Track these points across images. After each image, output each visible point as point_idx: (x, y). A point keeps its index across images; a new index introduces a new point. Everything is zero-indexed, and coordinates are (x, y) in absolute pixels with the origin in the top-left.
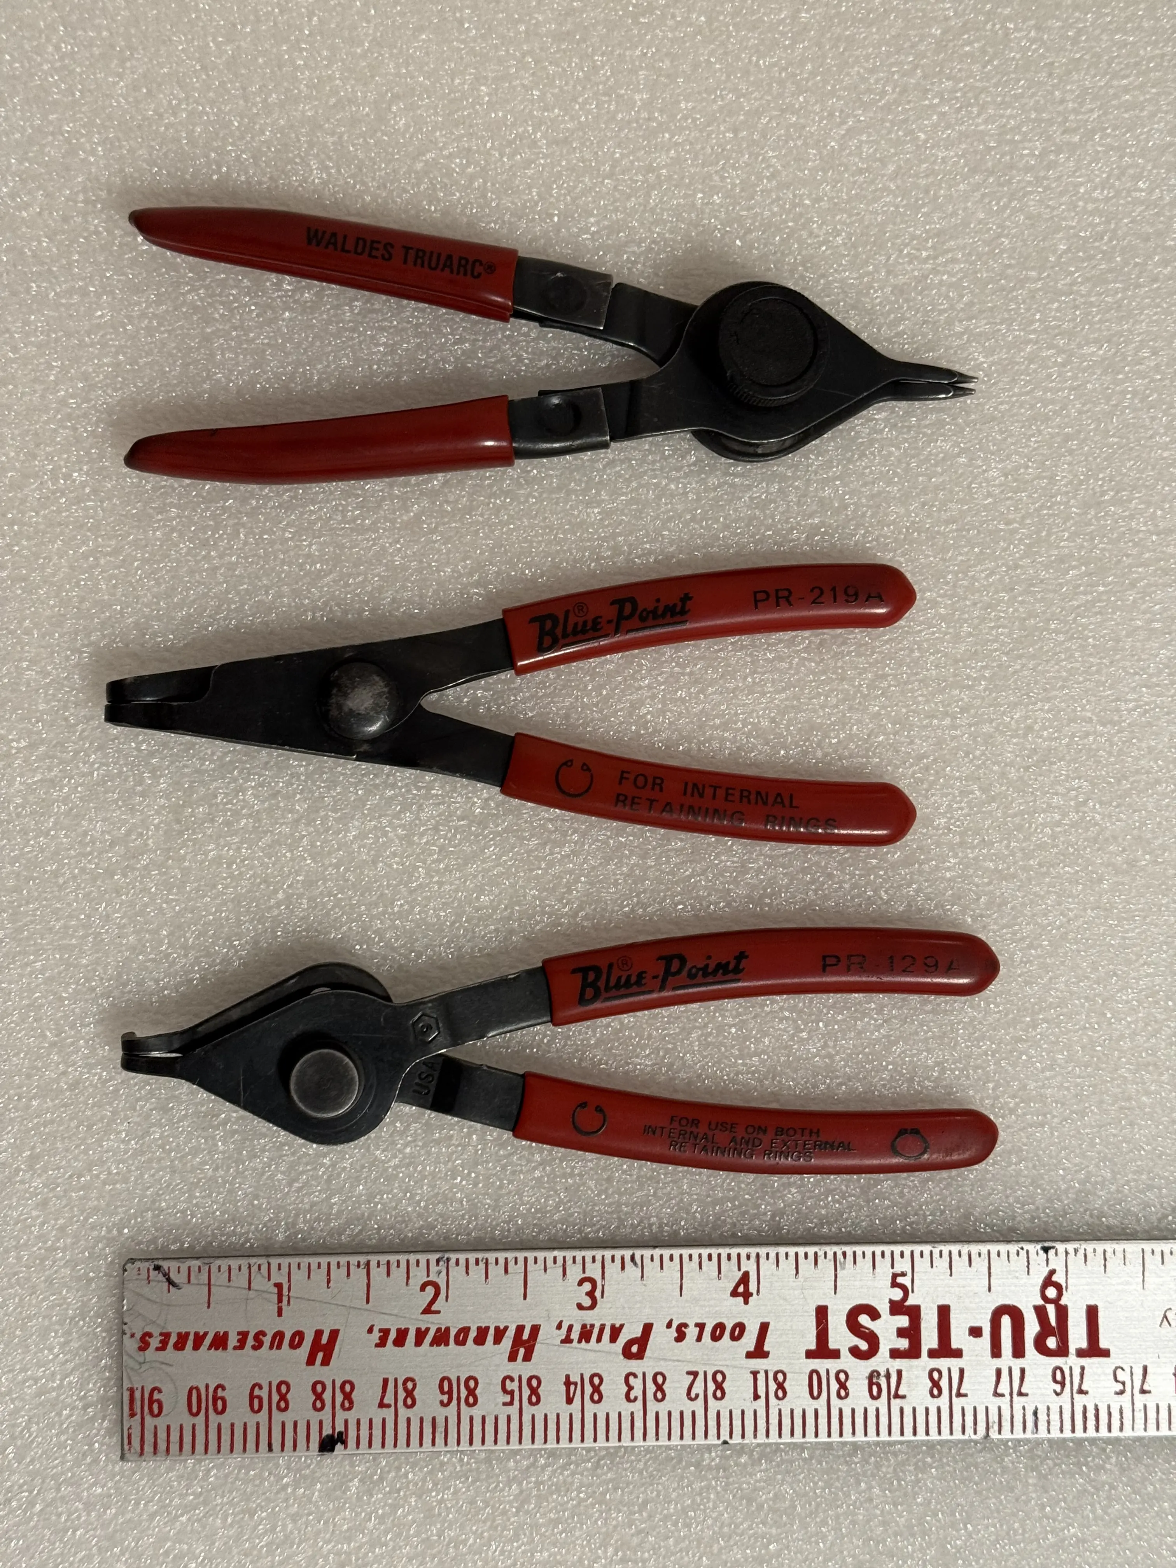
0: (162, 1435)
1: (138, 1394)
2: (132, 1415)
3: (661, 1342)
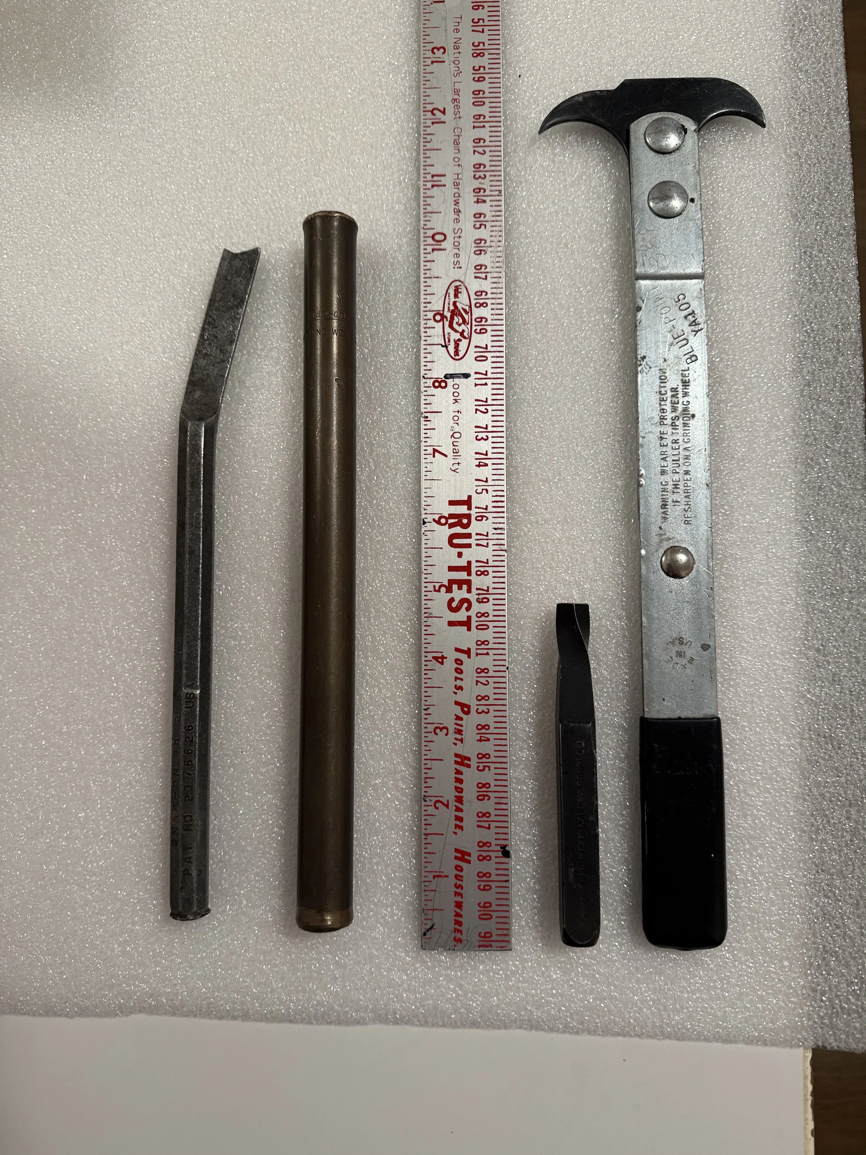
0: (500, 932)
1: (482, 943)
2: (491, 946)
3: (463, 697)
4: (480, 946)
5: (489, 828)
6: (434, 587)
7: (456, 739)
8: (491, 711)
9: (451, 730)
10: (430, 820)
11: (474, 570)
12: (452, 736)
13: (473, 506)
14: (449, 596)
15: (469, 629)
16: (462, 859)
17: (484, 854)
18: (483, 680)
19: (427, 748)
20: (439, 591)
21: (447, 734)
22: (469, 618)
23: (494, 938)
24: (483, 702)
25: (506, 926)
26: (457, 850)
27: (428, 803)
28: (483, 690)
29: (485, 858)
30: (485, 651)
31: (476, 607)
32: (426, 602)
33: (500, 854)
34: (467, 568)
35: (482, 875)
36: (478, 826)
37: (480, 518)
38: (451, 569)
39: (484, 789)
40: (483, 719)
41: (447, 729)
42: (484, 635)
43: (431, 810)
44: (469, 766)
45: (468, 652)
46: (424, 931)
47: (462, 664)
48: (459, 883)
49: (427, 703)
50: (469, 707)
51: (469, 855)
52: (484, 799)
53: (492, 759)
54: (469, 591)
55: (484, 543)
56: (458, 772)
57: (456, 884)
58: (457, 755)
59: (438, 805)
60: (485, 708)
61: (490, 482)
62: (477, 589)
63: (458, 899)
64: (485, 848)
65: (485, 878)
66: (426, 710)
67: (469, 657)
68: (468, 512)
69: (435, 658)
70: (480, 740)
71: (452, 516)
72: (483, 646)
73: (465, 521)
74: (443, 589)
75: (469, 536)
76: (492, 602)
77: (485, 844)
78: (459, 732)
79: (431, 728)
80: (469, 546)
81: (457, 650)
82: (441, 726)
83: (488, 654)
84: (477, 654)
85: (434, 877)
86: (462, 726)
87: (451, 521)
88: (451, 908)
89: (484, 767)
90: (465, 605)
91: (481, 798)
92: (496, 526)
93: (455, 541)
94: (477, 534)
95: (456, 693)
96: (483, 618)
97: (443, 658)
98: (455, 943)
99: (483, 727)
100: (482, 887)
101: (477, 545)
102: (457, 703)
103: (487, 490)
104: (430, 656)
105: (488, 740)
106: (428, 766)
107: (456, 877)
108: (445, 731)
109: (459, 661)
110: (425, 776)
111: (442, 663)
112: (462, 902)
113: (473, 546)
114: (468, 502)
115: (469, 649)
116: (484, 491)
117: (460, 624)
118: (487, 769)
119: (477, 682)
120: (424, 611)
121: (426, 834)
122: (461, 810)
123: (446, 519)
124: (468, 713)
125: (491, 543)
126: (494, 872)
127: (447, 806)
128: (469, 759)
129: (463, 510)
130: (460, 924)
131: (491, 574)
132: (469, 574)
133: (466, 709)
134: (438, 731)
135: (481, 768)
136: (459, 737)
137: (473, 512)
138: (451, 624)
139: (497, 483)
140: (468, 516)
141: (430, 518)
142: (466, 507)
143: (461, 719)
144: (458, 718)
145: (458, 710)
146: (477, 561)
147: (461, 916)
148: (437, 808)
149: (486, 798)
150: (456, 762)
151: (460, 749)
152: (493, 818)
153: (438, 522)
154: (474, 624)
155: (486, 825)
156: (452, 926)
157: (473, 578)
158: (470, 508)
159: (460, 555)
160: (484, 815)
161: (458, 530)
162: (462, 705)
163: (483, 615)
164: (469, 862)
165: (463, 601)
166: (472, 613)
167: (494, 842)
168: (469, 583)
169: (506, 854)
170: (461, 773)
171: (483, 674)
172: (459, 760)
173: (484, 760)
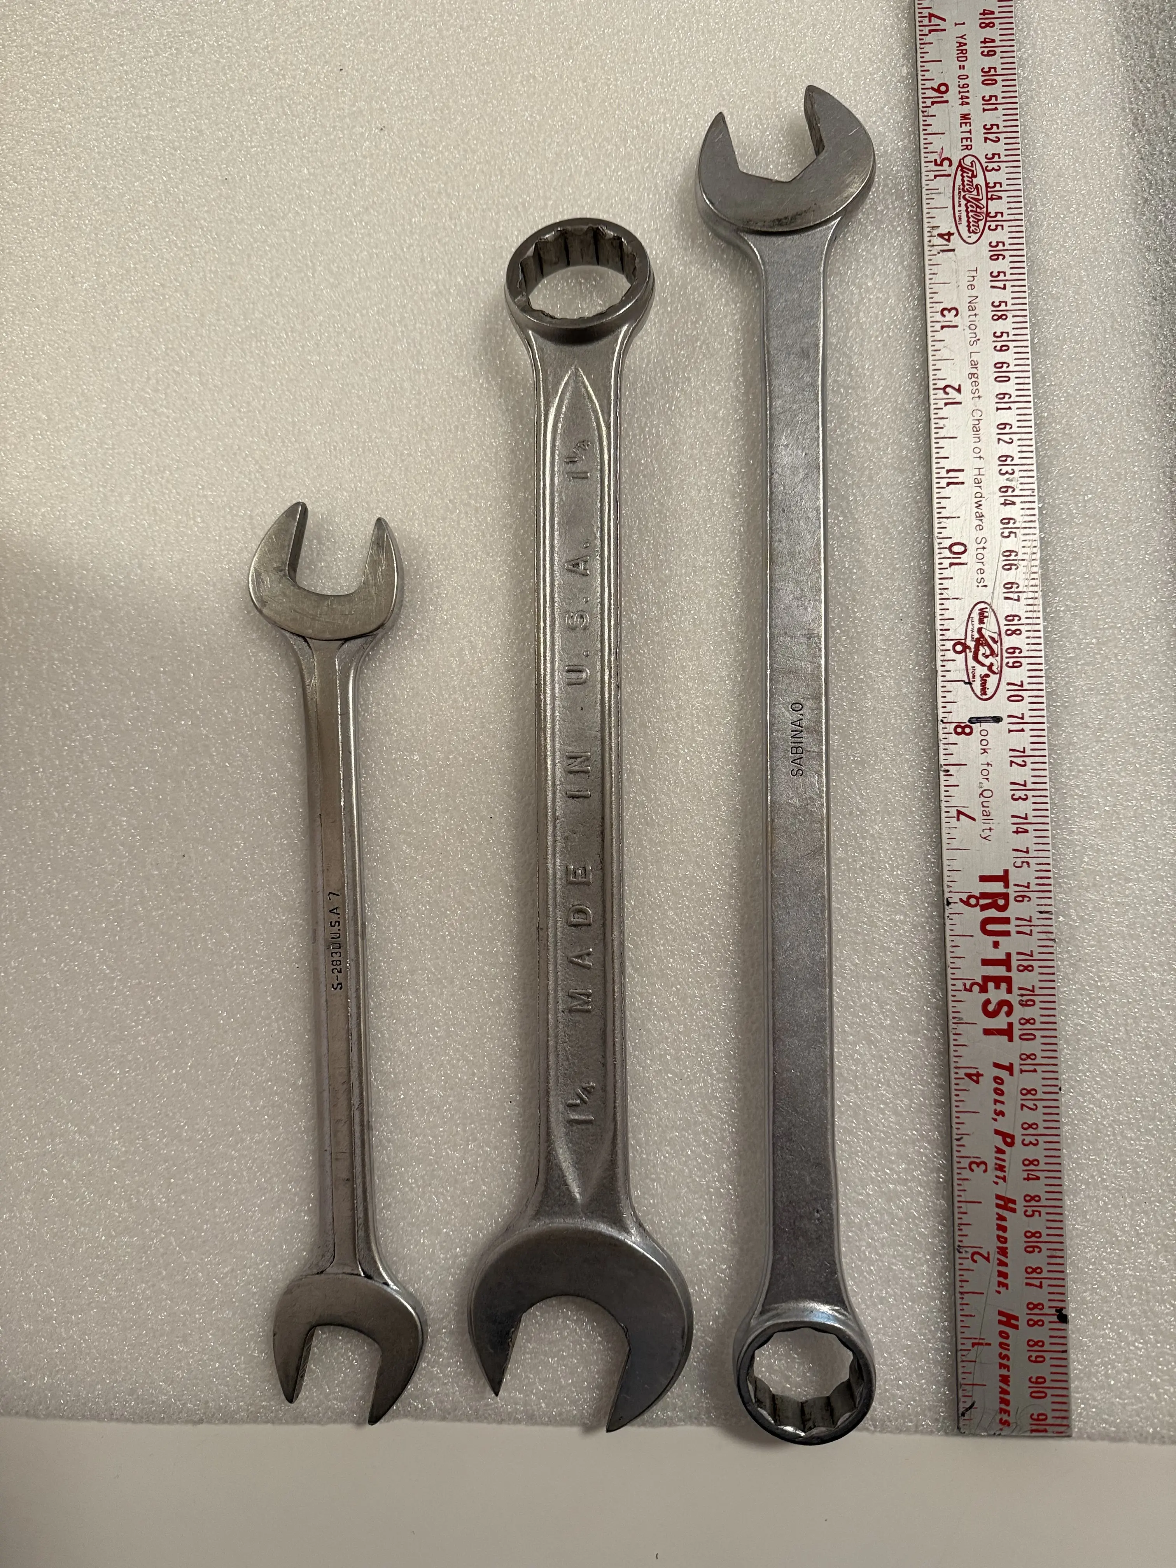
0: (1057, 1414)
1: (1034, 1427)
2: (1046, 1431)
3: (1003, 1125)
4: (1032, 1431)
5: (1041, 1287)
6: (965, 985)
7: (997, 1177)
8: (1041, 1142)
9: (991, 1165)
10: (967, 1275)
11: (1014, 964)
12: (992, 1173)
13: (1011, 884)
14: (984, 997)
15: (1011, 1040)
16: (1007, 1324)
17: (1036, 1318)
18: (1030, 1104)
19: (961, 1188)
20: (970, 990)
21: (985, 1171)
22: (1010, 1025)
23: (1049, 1421)
24: (1031, 1131)
25: (1064, 1407)
26: (1001, 1313)
27: (964, 1255)
28: (1029, 1117)
29: (1036, 1323)
30: (1032, 1068)
31: (1019, 1012)
32: (955, 1004)
33: (1055, 1318)
34: (1006, 962)
35: (1034, 1344)
36: (1027, 1284)
37: (1021, 898)
38: (985, 962)
39: (1033, 1239)
40: (1031, 1153)
41: (985, 1164)
42: (1028, 1047)
43: (968, 1263)
44: (1014, 1211)
45: (1010, 1069)
46: (961, 1410)
47: (1002, 1083)
48: (1004, 1352)
49: (959, 1132)
50: (1012, 1137)
51: (1016, 1319)
52: (1033, 1251)
53: (1043, 1202)
54: (1009, 991)
55: (1027, 930)
56: (1001, 1218)
57: (1000, 1354)
58: (998, 1197)
59: (976, 1257)
60: (1033, 1139)
61: (1032, 854)
62: (1020, 989)
63: (1004, 1372)
64: (1036, 1311)
65: (1036, 1348)
66: (958, 1140)
67: (1012, 1074)
68: (1004, 891)
69: (969, 1076)
70: (1028, 1179)
71: (984, 895)
72: (1029, 1061)
73: (1001, 902)
74: (976, 988)
75: (1007, 921)
76: (1038, 1005)
77: (1036, 1306)
78: (1001, 1168)
79: (965, 1163)
80: (1007, 933)
81: (996, 1065)
82: (978, 1161)
83: (1035, 1071)
84: (1022, 1071)
85: (974, 1345)
86: (1004, 1160)
87: (982, 902)
88: (996, 1385)
89: (1034, 1211)
90: (1005, 1009)
91: (1030, 1249)
92: (1043, 909)
93: (990, 927)
94: (1018, 919)
95: (995, 1120)
96: (1028, 1026)
97: (978, 1075)
98: (1001, 1426)
99: (1031, 1163)
100: (1033, 1359)
101: (1018, 932)
102: (997, 1132)
103: (1028, 863)
104: (962, 1073)
105: (1038, 1178)
106: (962, 1210)
107: (1001, 1344)
108: (983, 1167)
109: (998, 1080)
110: (960, 1221)
111: (977, 1082)
112: (1008, 1376)
113: (1013, 933)
114: (1004, 878)
115: (1011, 1065)
116: (1025, 865)
117: (1000, 1032)
118: (1037, 1214)
119: (1023, 1105)
120: (951, 1015)
121: (961, 1293)
122: (1006, 1265)
123: (977, 899)
124: (1011, 1145)
125: (1036, 930)
126: (1047, 1341)
127: (987, 1259)
128: (1014, 1202)
129: (997, 887)
130: (1007, 1402)
131: (1037, 970)
132: (1009, 969)
133: (1009, 1140)
134: (974, 1166)
135: (1030, 1213)
136: (1001, 1174)
137: (1012, 891)
138: (987, 1032)
139: (1041, 854)
140: (1005, 896)
141: (955, 898)
142: (1002, 884)
143: (1003, 1152)
144: (1000, 1151)
145: (999, 1141)
146: (1018, 953)
147: (1008, 1393)
148: (975, 1261)
149: (1037, 1250)
150: (998, 1206)
151: (1001, 1189)
152: (1045, 1274)
153: (967, 903)
154: (1016, 1033)
155: (1037, 1282)
156: (997, 1406)
157: (1014, 974)
158: (1007, 886)
159: (996, 945)
160: (1034, 1270)
161: (992, 913)
162: (1004, 1135)
163: (1028, 1021)
164: (1016, 1327)
165: (1002, 1003)
166: (1014, 1019)
167: (1047, 1304)
168: (1008, 980)
169: (1063, 1318)
170: (1004, 1219)
171: (1029, 1096)
172: (1002, 1203)
173: (1033, 1203)
